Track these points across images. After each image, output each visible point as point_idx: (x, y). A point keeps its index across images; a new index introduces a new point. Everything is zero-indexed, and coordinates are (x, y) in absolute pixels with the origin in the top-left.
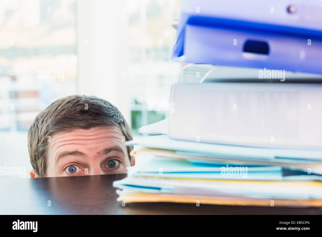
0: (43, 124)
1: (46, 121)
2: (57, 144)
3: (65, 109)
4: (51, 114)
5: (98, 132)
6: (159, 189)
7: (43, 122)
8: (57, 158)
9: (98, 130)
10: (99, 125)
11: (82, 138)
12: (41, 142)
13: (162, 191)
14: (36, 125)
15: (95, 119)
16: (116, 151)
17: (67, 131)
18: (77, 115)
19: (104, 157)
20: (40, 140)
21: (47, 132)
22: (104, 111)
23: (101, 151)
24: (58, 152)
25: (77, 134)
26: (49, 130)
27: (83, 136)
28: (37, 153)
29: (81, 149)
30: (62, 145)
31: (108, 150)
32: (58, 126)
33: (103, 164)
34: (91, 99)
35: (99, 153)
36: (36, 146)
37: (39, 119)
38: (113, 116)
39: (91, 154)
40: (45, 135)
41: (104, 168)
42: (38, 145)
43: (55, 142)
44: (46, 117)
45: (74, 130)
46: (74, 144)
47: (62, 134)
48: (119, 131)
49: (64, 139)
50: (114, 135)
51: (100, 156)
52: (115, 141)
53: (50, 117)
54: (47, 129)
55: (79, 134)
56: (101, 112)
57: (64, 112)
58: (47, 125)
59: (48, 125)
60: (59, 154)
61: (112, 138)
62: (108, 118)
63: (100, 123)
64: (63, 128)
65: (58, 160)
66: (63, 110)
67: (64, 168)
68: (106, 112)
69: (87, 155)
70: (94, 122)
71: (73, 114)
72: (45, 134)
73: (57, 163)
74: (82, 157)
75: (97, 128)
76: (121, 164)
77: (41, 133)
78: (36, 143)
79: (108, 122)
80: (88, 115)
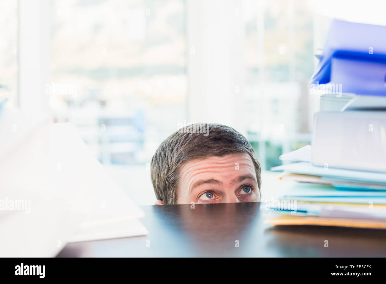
0: (173, 152)
1: (177, 150)
2: (190, 173)
3: (197, 137)
4: (181, 143)
5: (232, 159)
6: (305, 212)
7: (172, 150)
8: (191, 187)
9: (232, 157)
10: (234, 152)
11: (217, 165)
12: (173, 171)
13: (308, 214)
14: (162, 154)
15: (229, 147)
16: (249, 179)
17: (201, 158)
18: (211, 142)
19: (239, 184)
20: (170, 168)
21: (179, 160)
22: (237, 138)
23: (235, 178)
24: (193, 182)
25: (211, 161)
26: (181, 158)
27: (217, 163)
28: (167, 183)
29: (217, 177)
30: (197, 174)
31: (242, 178)
32: (192, 154)
33: (237, 191)
34: (221, 126)
35: (234, 181)
36: (166, 175)
37: (166, 148)
38: (244, 143)
39: (226, 182)
40: (177, 164)
41: (238, 195)
42: (168, 174)
43: (189, 170)
44: (175, 145)
45: (208, 158)
46: (208, 172)
47: (195, 162)
48: (250, 158)
49: (199, 167)
50: (247, 163)
51: (235, 184)
52: (248, 169)
53: (181, 145)
54: (179, 158)
55: (214, 161)
56: (233, 139)
57: (197, 139)
58: (178, 153)
59: (180, 154)
60: (193, 183)
61: (244, 166)
62: (240, 145)
63: (234, 150)
64: (198, 155)
65: (192, 189)
66: (195, 138)
67: (198, 196)
68: (239, 139)
69: (222, 183)
70: (228, 149)
71: (207, 141)
72: (178, 162)
73: (191, 193)
74: (218, 184)
75: (231, 155)
76: (253, 192)
77: (172, 162)
78: (166, 172)
79: (241, 148)
80: (221, 142)
